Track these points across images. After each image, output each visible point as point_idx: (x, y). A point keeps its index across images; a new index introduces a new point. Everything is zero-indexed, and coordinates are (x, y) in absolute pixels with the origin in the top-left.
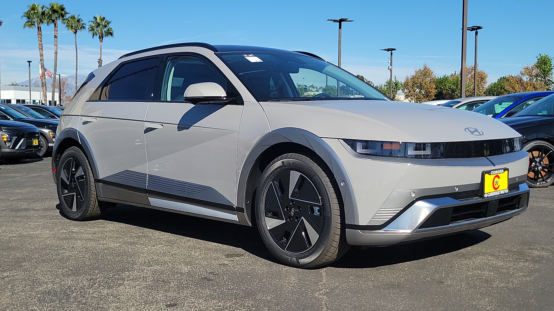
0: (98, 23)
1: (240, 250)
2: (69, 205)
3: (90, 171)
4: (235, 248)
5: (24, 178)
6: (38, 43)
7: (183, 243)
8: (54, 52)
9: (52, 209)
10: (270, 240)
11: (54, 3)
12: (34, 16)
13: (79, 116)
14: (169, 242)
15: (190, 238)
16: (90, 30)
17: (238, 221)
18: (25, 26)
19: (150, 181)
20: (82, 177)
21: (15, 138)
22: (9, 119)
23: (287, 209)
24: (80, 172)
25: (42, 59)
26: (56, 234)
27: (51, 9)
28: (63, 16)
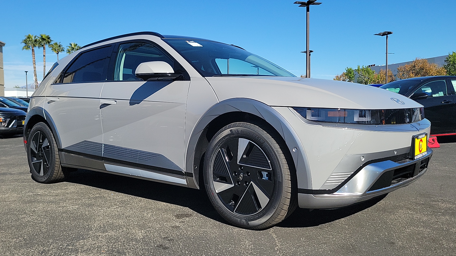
0: (73, 48)
1: (187, 210)
2: (37, 170)
3: (54, 142)
4: (183, 207)
5: (13, 148)
6: (32, 60)
7: (136, 203)
8: (43, 66)
9: (25, 173)
10: (219, 203)
11: (43, 34)
12: (30, 42)
13: (45, 96)
14: (122, 202)
15: (141, 198)
16: (68, 52)
17: (186, 184)
18: (23, 49)
19: (105, 150)
20: (47, 147)
21: (8, 120)
22: (6, 107)
23: (235, 174)
24: (46, 143)
25: (35, 70)
26: (22, 197)
27: (41, 38)
28: (49, 43)
